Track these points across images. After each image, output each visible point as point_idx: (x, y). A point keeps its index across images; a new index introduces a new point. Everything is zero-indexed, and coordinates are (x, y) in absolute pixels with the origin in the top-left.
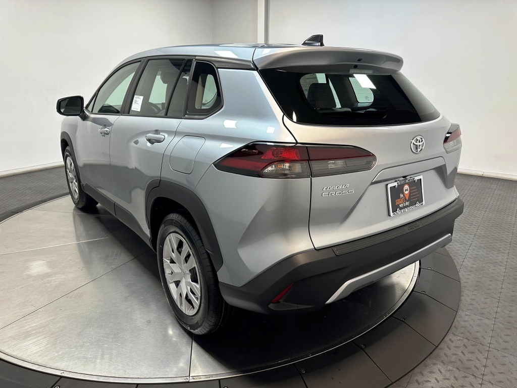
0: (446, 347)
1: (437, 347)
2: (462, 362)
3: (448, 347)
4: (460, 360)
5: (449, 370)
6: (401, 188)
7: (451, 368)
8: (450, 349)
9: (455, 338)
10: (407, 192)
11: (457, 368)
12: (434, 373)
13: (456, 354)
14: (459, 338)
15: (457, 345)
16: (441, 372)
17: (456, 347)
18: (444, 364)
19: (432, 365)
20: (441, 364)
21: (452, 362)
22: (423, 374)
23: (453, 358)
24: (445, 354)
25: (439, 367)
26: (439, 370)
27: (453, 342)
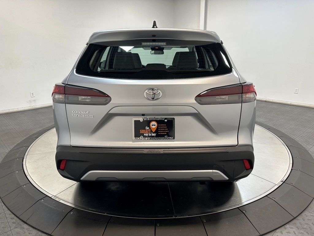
0: (301, 219)
1: (295, 218)
2: (311, 229)
3: (303, 219)
4: (310, 228)
5: (301, 233)
6: (148, 123)
7: (303, 232)
8: (304, 220)
9: (309, 214)
10: (154, 127)
11: (307, 233)
12: (290, 233)
13: (308, 224)
14: (312, 214)
15: (310, 219)
16: (295, 234)
17: (309, 220)
18: (298, 229)
19: (289, 228)
20: (296, 228)
21: (304, 228)
22: (282, 233)
23: (305, 227)
24: (300, 223)
25: (294, 230)
26: (294, 232)
27: (307, 216)
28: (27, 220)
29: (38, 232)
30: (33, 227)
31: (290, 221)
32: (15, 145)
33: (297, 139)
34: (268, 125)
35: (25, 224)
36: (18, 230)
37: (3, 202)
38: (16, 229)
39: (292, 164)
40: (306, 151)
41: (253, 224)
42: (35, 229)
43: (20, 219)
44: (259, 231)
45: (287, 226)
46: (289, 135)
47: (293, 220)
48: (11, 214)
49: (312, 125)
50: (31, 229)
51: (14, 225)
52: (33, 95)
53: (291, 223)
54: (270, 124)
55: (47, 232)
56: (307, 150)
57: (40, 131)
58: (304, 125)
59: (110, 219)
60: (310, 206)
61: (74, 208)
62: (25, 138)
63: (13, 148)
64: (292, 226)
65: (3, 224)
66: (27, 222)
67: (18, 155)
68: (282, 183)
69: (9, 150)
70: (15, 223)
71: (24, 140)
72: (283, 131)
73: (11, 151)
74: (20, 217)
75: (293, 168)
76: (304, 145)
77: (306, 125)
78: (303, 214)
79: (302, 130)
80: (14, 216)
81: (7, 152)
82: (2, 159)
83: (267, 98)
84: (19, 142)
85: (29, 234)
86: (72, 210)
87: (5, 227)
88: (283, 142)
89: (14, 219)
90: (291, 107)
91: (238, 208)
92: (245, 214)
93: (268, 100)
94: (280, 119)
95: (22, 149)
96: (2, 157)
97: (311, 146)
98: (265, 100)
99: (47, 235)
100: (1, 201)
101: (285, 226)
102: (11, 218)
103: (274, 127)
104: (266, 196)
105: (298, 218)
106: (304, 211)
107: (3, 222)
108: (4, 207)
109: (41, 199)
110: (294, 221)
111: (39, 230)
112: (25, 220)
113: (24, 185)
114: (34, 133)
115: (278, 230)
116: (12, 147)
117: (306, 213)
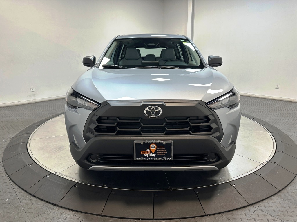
1: (280, 191)
3: (287, 192)
4: (294, 199)
7: (287, 202)
8: (288, 193)
11: (291, 203)
12: (276, 203)
13: (292, 196)
14: (295, 188)
16: (281, 204)
17: (292, 192)
19: (275, 199)
20: (281, 199)
21: (288, 199)
22: (269, 203)
23: (290, 198)
24: (285, 195)
25: (280, 201)
26: (279, 202)
27: (291, 190)
28: (35, 193)
29: (45, 203)
30: (41, 199)
31: (276, 194)
32: (18, 132)
33: (279, 128)
34: (252, 116)
35: (33, 197)
36: (27, 201)
37: (10, 179)
38: (24, 201)
39: (275, 147)
40: (288, 138)
41: (242, 196)
42: (43, 200)
43: (28, 193)
44: (248, 201)
45: (273, 197)
46: (272, 124)
47: (278, 192)
48: (19, 188)
49: (292, 116)
50: (39, 200)
51: (23, 197)
52: (33, 90)
53: (276, 195)
54: (254, 115)
55: (54, 203)
56: (289, 136)
57: (40, 121)
58: (285, 116)
59: (111, 192)
60: (293, 181)
61: (78, 183)
62: (27, 127)
63: (17, 134)
64: (277, 198)
65: (12, 197)
66: (35, 195)
67: (22, 140)
68: (267, 162)
69: (13, 136)
70: (24, 196)
71: (27, 128)
72: (266, 121)
73: (15, 137)
74: (28, 191)
75: (277, 150)
76: (286, 132)
77: (287, 116)
78: (287, 188)
79: (284, 120)
80: (22, 190)
81: (11, 138)
82: (7, 144)
83: (250, 94)
84: (22, 130)
85: (37, 205)
86: (76, 184)
87: (15, 200)
88: (266, 129)
89: (22, 192)
90: (273, 101)
91: (228, 182)
92: (235, 187)
93: (251, 95)
94: (263, 111)
95: (25, 135)
96: (6, 142)
97: (293, 133)
98: (248, 95)
99: (54, 205)
100: (9, 178)
101: (271, 197)
102: (20, 192)
103: (258, 118)
104: (253, 173)
105: (283, 191)
106: (288, 185)
107: (12, 195)
108: (12, 183)
109: (47, 176)
110: (280, 194)
111: (46, 201)
112: (33, 193)
113: (29, 165)
114: (35, 122)
115: (264, 201)
116: (15, 134)
117: (290, 187)
